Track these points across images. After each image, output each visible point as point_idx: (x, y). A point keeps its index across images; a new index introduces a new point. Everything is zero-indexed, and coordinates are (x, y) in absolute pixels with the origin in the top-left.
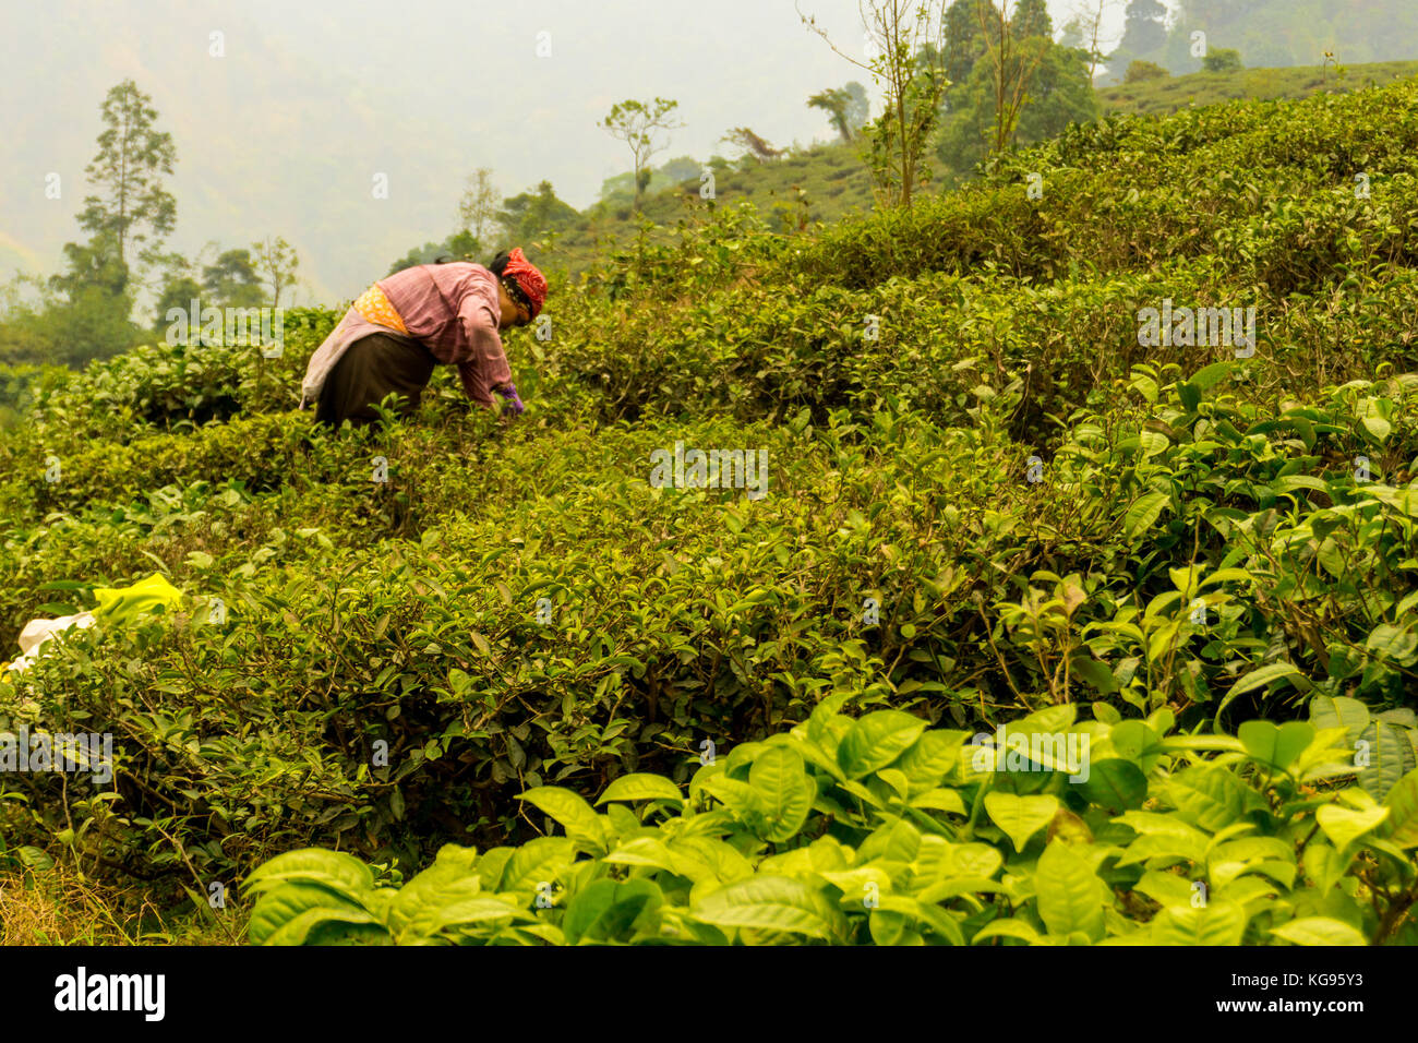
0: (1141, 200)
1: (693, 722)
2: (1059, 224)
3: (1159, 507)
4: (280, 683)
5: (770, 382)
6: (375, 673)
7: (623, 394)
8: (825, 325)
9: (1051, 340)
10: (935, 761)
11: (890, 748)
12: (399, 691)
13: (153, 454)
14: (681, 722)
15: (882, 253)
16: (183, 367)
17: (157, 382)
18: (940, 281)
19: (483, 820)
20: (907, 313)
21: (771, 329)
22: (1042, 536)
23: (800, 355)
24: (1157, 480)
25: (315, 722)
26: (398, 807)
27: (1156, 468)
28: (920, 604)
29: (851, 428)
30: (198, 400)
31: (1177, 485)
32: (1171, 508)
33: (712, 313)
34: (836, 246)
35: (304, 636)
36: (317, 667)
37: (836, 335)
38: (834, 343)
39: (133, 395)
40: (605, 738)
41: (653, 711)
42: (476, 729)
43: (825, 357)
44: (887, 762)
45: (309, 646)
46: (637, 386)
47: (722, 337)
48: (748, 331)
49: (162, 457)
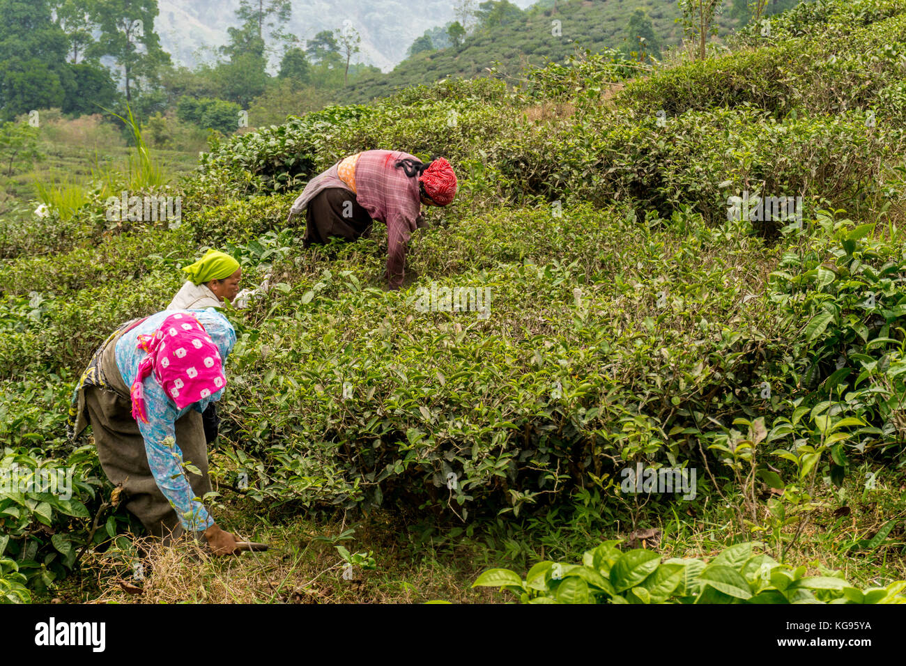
0: (838, 62)
1: (550, 451)
2: (789, 73)
3: (827, 322)
4: (311, 428)
5: (616, 175)
6: (366, 422)
7: (533, 173)
8: (649, 141)
9: (779, 160)
10: (667, 583)
11: (641, 573)
12: (380, 430)
13: (262, 208)
14: (543, 451)
15: (685, 90)
16: (284, 141)
17: (269, 151)
18: (717, 115)
19: (429, 503)
20: (697, 135)
21: (618, 142)
22: (757, 339)
23: (633, 158)
24: (827, 304)
25: (332, 448)
26: (379, 497)
27: (826, 296)
28: (683, 385)
29: (658, 221)
30: (292, 161)
31: (838, 308)
32: (835, 322)
33: (584, 128)
34: (659, 85)
35: (326, 399)
36: (333, 417)
37: (656, 148)
38: (654, 152)
39: (255, 158)
40: (497, 467)
41: (527, 443)
42: (425, 458)
43: (648, 160)
44: (639, 582)
45: (329, 406)
46: (541, 168)
47: (589, 146)
48: (604, 143)
49: (267, 211)
